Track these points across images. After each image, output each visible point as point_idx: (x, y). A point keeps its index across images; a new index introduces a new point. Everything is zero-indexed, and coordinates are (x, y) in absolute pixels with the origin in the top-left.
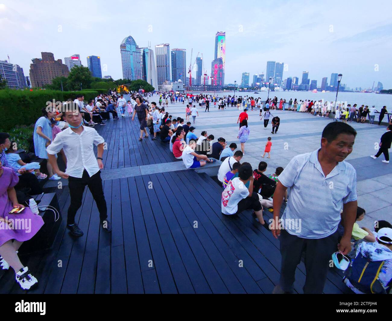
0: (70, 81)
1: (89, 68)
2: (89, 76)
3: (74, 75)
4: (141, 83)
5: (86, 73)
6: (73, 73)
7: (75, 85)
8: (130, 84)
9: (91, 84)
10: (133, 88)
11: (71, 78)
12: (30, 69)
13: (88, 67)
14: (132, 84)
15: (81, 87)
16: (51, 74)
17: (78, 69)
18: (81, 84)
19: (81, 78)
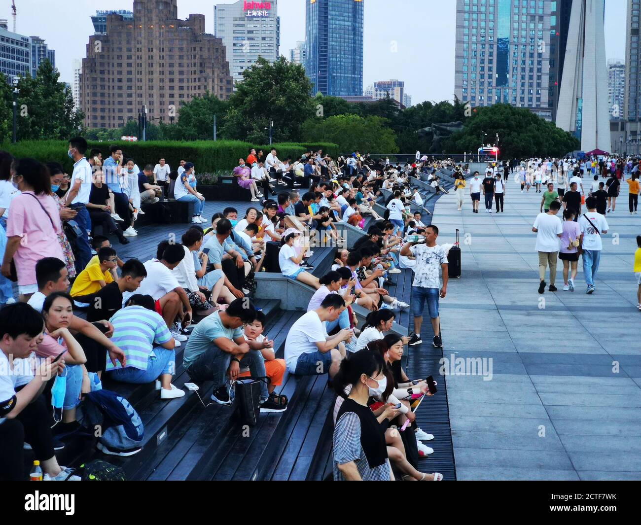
0: (235, 112)
1: (303, 67)
2: (299, 96)
3: (252, 92)
4: (507, 120)
5: (293, 84)
6: (250, 85)
7: (251, 129)
8: (458, 126)
9: (305, 125)
10: (470, 141)
11: (242, 101)
12: (85, 57)
13: (300, 66)
14: (466, 124)
15: (268, 135)
16: (156, 76)
17: (268, 71)
18: (269, 124)
19: (273, 103)
